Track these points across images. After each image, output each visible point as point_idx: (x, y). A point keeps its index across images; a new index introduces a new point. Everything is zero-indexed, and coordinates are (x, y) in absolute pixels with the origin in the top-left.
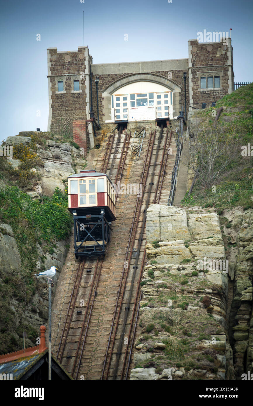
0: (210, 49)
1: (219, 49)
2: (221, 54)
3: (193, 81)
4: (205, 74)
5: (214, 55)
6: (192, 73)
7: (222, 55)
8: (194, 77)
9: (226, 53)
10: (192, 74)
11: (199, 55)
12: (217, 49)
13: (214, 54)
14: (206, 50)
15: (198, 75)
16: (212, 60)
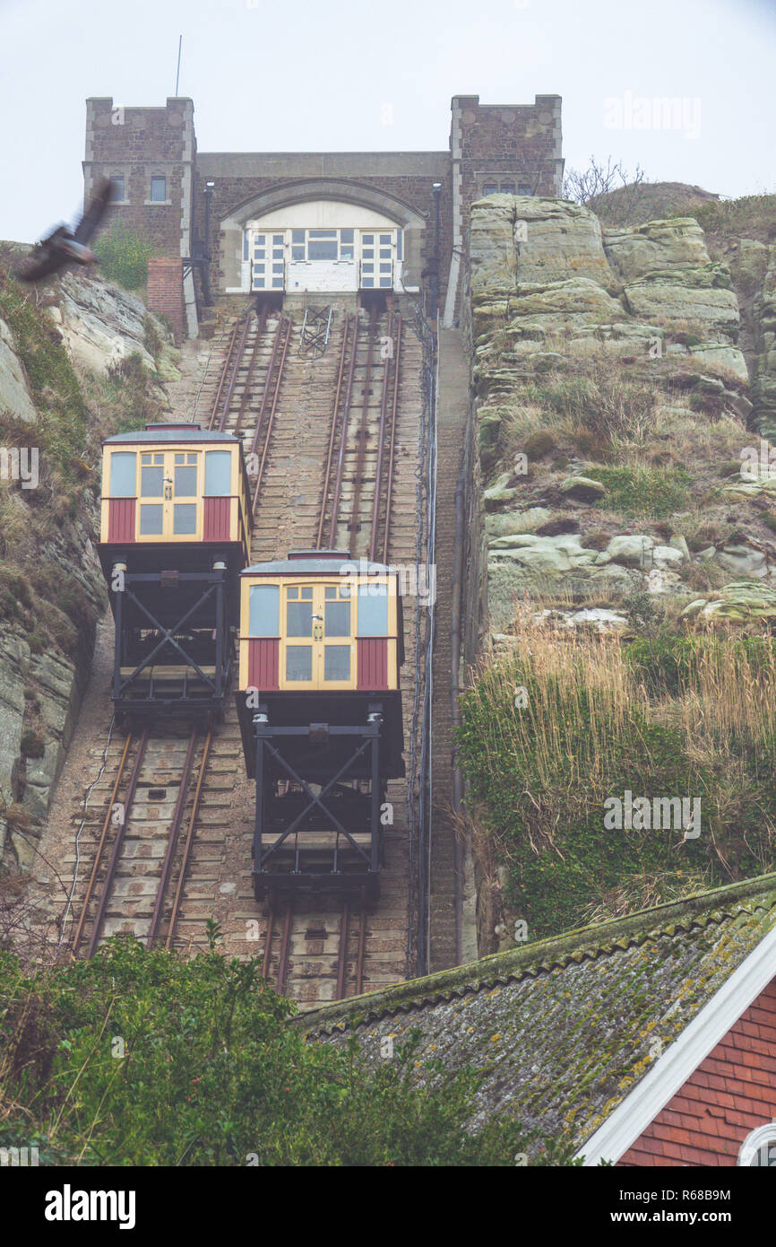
0: (508, 118)
1: (532, 121)
2: (535, 131)
3: (462, 191)
4: (494, 177)
5: (519, 134)
6: (461, 173)
7: (539, 134)
8: (465, 184)
9: (548, 131)
10: (460, 176)
11: (482, 131)
12: (526, 120)
13: (519, 131)
14: (500, 121)
15: (478, 176)
16: (514, 145)
